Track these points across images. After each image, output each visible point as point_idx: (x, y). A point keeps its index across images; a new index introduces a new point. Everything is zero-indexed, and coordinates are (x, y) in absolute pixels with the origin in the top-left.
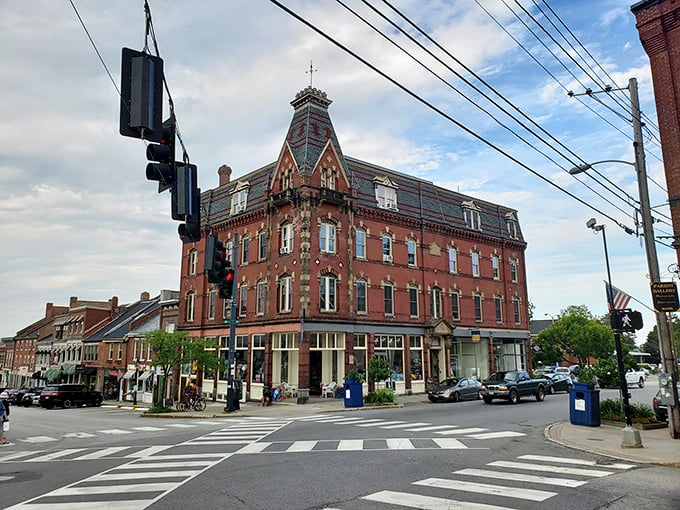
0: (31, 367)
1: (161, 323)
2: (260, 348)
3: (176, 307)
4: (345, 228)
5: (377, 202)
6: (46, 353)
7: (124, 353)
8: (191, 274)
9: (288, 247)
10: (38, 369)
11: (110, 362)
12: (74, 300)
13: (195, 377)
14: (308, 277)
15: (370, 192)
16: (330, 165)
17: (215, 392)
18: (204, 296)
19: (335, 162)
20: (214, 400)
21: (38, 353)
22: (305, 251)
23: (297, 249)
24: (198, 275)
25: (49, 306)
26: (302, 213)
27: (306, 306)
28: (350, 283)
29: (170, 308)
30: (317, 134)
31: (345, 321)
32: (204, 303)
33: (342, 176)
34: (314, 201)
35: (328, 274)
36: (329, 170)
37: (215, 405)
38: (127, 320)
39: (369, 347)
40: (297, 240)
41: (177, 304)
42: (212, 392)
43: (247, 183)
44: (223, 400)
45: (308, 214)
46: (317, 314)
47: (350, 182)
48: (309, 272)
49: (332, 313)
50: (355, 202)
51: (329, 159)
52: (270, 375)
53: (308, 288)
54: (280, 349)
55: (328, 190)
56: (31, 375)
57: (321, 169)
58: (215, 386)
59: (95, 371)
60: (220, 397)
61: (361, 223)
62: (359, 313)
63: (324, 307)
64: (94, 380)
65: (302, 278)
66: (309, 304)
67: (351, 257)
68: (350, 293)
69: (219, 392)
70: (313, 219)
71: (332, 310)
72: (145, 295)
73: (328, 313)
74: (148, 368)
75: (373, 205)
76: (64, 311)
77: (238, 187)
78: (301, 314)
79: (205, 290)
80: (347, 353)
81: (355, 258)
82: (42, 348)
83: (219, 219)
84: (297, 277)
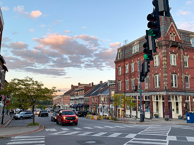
0: (69, 104)
1: (110, 91)
2: (147, 100)
3: (114, 86)
4: (180, 55)
5: (191, 45)
6: (73, 100)
7: (98, 100)
8: (119, 74)
9: (157, 63)
10: (71, 104)
11: (93, 103)
12: (79, 84)
13: (123, 109)
14: (166, 75)
15: (188, 41)
16: (172, 32)
17: (131, 114)
18: (125, 82)
19: (174, 30)
20: (131, 117)
21: (70, 100)
22: (165, 65)
23: (161, 65)
24: (121, 75)
25: (72, 85)
26: (163, 51)
27: (166, 86)
28: (183, 76)
29: (112, 86)
30: (167, 21)
31: (181, 91)
32: (124, 84)
33: (177, 35)
34: (167, 46)
35: (174, 73)
36: (172, 34)
37: (131, 119)
38: (97, 90)
39: (191, 100)
40: (161, 61)
41: (115, 85)
42: (130, 114)
43: (139, 42)
44: (134, 117)
45: (165, 51)
46: (170, 88)
47: (181, 38)
48: (167, 73)
49: (176, 88)
50: (183, 45)
51: (172, 29)
52: (152, 110)
53: (167, 79)
54: (156, 101)
55: (172, 41)
56: (69, 106)
57: (169, 33)
58: (131, 113)
59: (88, 106)
60: (133, 116)
61: (186, 53)
62: (186, 88)
63: (173, 86)
64: (88, 108)
65: (164, 75)
66: (167, 85)
67: (182, 67)
68: (183, 80)
69: (132, 114)
70: (167, 53)
71: (176, 87)
72: (101, 82)
73: (174, 88)
74: (106, 105)
75: (190, 46)
76: (77, 87)
77: (135, 44)
78: (164, 88)
79: (124, 80)
80: (183, 103)
81: (184, 67)
82: (72, 98)
83: (128, 56)
84: (162, 75)
